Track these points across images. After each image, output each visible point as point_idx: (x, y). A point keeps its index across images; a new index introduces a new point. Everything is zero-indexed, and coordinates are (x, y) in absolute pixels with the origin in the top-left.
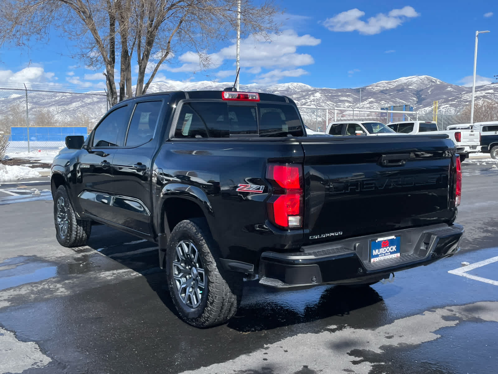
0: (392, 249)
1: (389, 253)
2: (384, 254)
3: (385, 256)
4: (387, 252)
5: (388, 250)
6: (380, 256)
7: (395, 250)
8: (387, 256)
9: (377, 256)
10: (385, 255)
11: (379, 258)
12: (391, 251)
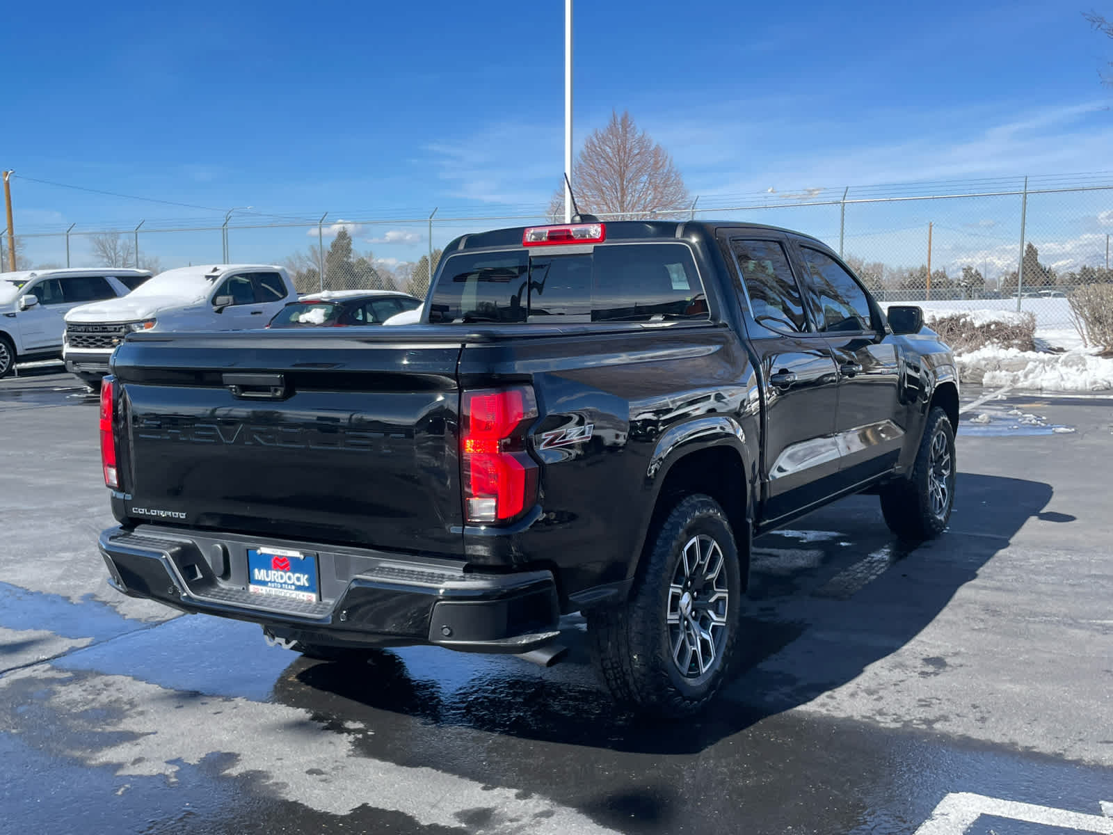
0: (298, 579)
1: (293, 587)
2: (281, 584)
3: (281, 590)
4: (285, 583)
5: (289, 578)
6: (269, 584)
7: (307, 585)
8: (285, 591)
9: (264, 583)
10: (281, 588)
11: (268, 589)
12: (298, 583)
